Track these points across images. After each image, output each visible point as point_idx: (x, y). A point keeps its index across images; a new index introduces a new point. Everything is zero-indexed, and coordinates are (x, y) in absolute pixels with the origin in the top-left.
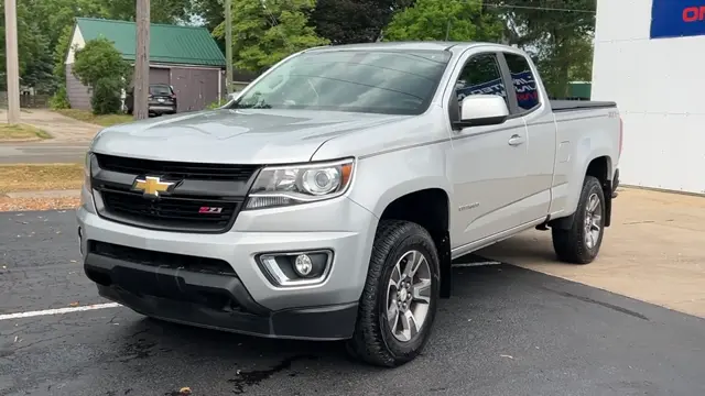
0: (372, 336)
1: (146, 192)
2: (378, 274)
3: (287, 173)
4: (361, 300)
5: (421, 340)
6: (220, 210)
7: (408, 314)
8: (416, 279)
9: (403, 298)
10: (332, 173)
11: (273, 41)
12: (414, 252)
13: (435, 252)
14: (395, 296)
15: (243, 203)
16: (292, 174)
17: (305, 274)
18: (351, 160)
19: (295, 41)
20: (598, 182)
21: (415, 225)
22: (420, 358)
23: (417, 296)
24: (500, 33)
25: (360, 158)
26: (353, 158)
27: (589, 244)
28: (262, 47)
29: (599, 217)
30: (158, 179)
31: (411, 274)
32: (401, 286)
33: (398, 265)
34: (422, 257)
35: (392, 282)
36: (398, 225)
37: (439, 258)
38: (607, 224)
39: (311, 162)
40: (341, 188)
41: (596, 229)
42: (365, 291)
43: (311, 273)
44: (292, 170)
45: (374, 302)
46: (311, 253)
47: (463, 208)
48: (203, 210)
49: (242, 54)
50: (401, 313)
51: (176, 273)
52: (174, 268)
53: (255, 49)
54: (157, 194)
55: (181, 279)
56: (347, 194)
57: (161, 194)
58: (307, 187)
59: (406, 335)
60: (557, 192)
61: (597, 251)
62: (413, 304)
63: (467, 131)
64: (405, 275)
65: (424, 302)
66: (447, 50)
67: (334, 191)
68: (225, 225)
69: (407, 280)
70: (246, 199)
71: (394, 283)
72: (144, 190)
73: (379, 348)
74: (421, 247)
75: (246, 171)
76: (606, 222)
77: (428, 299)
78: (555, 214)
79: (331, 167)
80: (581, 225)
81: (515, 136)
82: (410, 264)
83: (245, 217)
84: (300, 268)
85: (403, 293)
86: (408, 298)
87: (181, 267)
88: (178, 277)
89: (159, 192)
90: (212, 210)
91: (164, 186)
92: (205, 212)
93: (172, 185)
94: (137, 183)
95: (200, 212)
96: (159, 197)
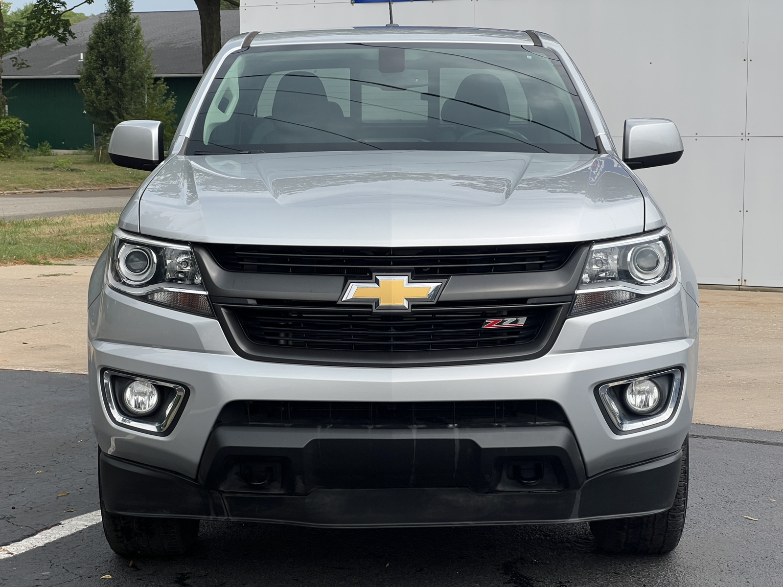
1: (382, 304)
6: (523, 321)
15: (568, 304)
17: (647, 410)
30: (404, 279)
39: (644, 233)
43: (655, 408)
46: (657, 376)
48: (491, 324)
54: (406, 305)
55: (469, 443)
56: (680, 281)
57: (416, 304)
70: (570, 298)
83: (577, 327)
87: (454, 424)
88: (461, 440)
89: (409, 300)
90: (508, 322)
91: (425, 289)
92: (495, 326)
93: (438, 286)
94: (355, 291)
95: (484, 327)
96: (410, 311)
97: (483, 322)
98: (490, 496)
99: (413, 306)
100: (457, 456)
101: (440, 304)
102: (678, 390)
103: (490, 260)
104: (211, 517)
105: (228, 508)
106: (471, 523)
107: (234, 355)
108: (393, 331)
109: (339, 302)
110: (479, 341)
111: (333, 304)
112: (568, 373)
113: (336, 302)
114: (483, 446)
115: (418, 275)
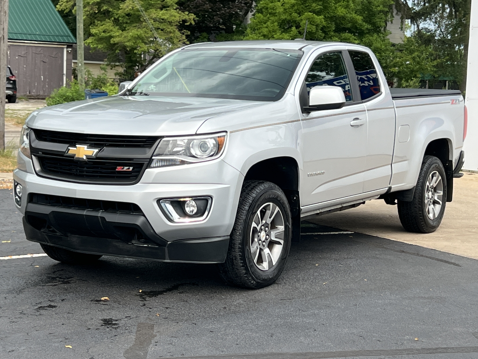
0: (240, 263)
1: (76, 156)
2: (244, 217)
3: (178, 142)
4: (232, 235)
5: (276, 272)
6: (131, 168)
7: (266, 251)
8: (273, 226)
9: (263, 239)
10: (211, 143)
11: (128, 15)
12: (271, 204)
13: (287, 206)
14: (256, 236)
15: (149, 163)
16: (182, 143)
17: (191, 214)
18: (224, 134)
19: (154, 16)
20: (439, 161)
21: (272, 184)
22: (276, 285)
23: (273, 238)
24: (390, 7)
25: (231, 132)
26: (226, 132)
27: (431, 216)
28: (116, 22)
29: (441, 193)
30: (86, 147)
31: (269, 221)
32: (261, 229)
33: (259, 212)
34: (277, 209)
35: (254, 225)
36: (259, 183)
37: (291, 211)
38: (449, 199)
39: (196, 135)
40: (217, 154)
41: (438, 203)
42: (234, 229)
43: (196, 214)
44: (182, 140)
45: (241, 238)
46: (196, 198)
47: (311, 175)
48: (119, 169)
49: (93, 31)
50: (261, 250)
51: (100, 214)
52: (98, 211)
53: (108, 24)
54: (85, 158)
55: (103, 219)
56: (222, 157)
57: (88, 157)
58: (193, 152)
59: (265, 266)
60: (397, 167)
61: (439, 223)
62: (271, 244)
63: (314, 114)
64: (264, 222)
65: (279, 243)
66: (300, 49)
67: (212, 156)
68: (136, 179)
69: (266, 225)
70: (151, 160)
71: (256, 226)
72: (75, 155)
73: (244, 271)
74: (277, 201)
75: (150, 141)
76: (448, 197)
77: (282, 242)
78: (396, 187)
79: (211, 138)
80: (422, 197)
81: (357, 119)
82: (268, 213)
83: (149, 173)
84: (187, 210)
85: (263, 235)
86: (266, 239)
87: (103, 210)
88: (100, 217)
89: (86, 156)
90: (126, 168)
92: (121, 170)
93: (96, 151)
94: (69, 150)
95: (117, 170)
96: (86, 160)
97: (116, 168)
98: (131, 246)
99: (88, 159)
100: (101, 224)
107: (35, 174)
108: (85, 169)
110: (116, 176)
113: (64, 155)
115: (92, 146)
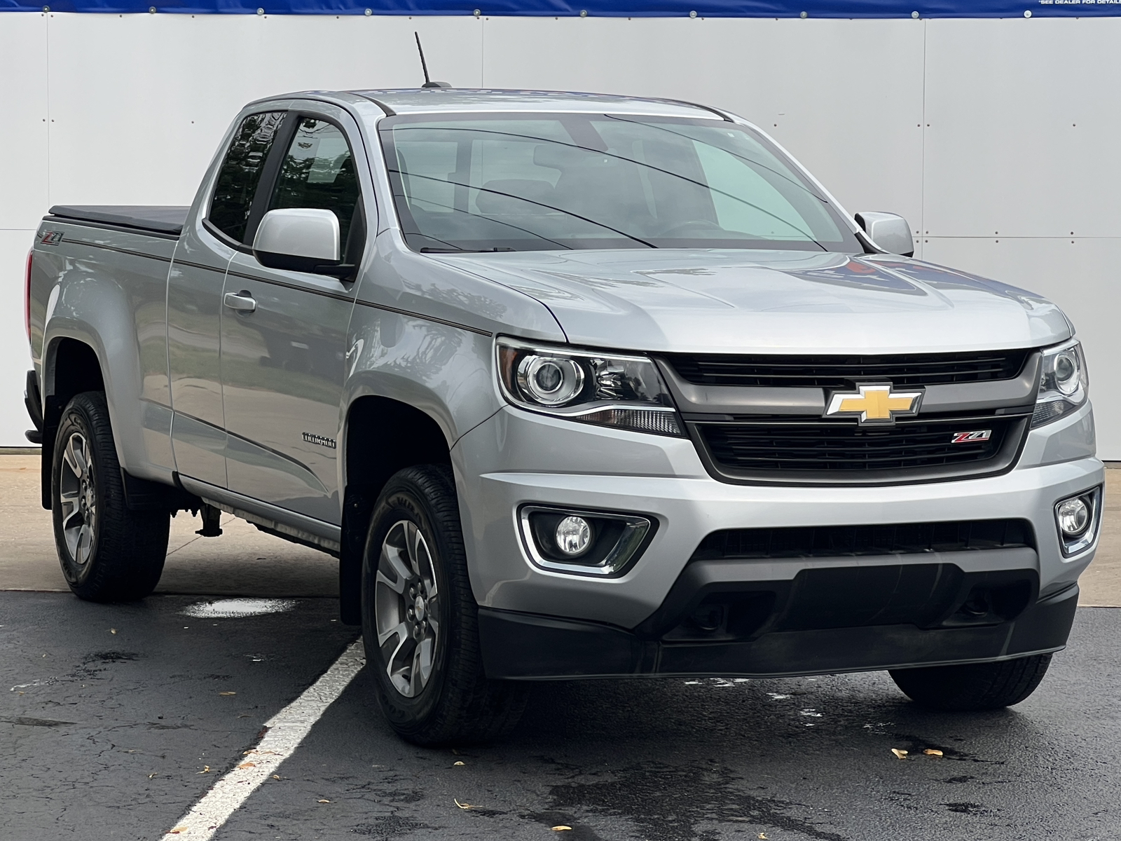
1: (864, 416)
6: (988, 434)
17: (1073, 531)
30: (886, 389)
48: (960, 438)
51: (937, 558)
57: (899, 416)
72: (861, 412)
87: (929, 549)
88: (944, 565)
90: (973, 436)
91: (904, 400)
92: (964, 440)
93: (917, 397)
94: (840, 403)
95: (953, 442)
96: (893, 423)
98: (933, 633)
99: (897, 419)
100: (936, 584)
101: (921, 416)
102: (1098, 510)
103: (951, 368)
104: (635, 675)
105: (659, 663)
106: (912, 665)
107: (709, 479)
109: (823, 417)
110: (947, 457)
111: (818, 418)
112: (1039, 489)
113: (820, 416)
114: (966, 570)
115: (899, 384)
